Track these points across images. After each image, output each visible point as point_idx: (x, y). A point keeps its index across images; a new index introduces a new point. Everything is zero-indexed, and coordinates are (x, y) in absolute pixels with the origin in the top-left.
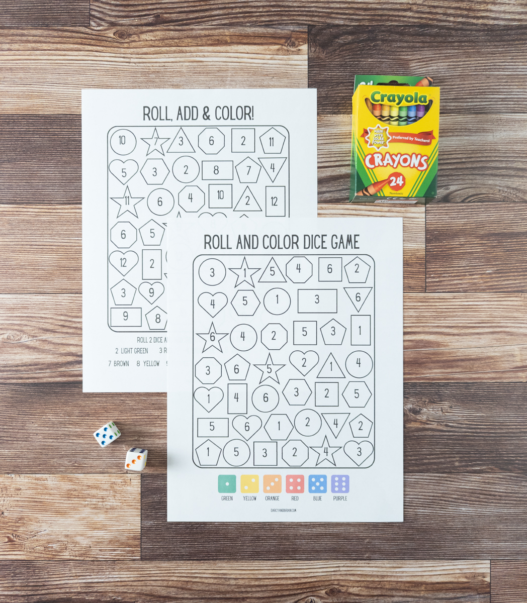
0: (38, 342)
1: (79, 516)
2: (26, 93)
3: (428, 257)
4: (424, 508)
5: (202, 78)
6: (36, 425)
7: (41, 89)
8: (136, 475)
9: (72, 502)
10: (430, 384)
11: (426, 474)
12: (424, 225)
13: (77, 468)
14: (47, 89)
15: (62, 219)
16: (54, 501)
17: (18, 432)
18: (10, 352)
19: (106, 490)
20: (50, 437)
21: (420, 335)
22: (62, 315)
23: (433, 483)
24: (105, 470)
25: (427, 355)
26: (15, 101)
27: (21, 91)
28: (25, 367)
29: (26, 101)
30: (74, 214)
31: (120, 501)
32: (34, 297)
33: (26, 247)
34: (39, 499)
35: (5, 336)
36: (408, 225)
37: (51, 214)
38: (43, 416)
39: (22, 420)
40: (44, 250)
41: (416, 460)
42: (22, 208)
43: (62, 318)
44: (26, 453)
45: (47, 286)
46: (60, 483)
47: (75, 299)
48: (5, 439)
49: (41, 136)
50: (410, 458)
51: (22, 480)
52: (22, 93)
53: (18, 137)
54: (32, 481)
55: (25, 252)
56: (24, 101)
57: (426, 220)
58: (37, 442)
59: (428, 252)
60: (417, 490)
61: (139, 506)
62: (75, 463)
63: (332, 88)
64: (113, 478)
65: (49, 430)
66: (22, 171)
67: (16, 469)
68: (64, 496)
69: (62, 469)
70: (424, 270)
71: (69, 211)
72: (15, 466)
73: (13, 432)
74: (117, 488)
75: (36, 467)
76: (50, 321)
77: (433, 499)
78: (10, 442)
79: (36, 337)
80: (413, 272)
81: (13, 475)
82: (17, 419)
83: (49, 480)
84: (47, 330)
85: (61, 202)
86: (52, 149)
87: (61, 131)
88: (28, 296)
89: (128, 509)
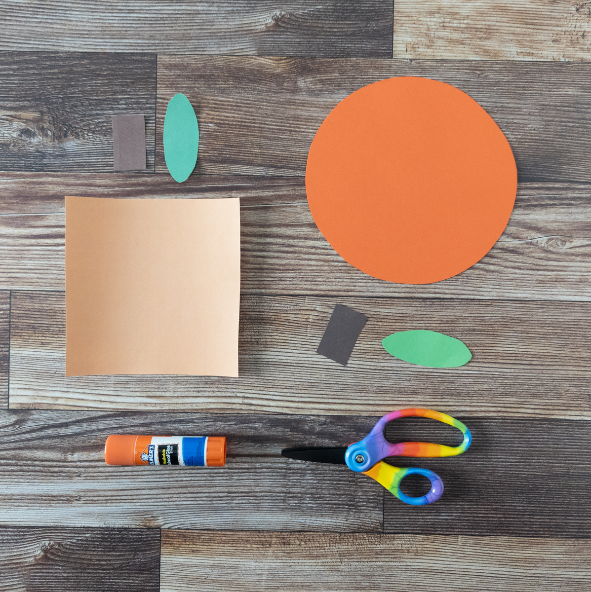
0: (525, 236)
1: (476, 4)
2: (532, 565)
3: (7, 337)
4: (18, 5)
5: (300, 579)
6: (529, 126)
7: (512, 570)
8: (399, 57)
9: (484, 23)
10: (8, 169)
11: (15, 49)
12: (10, 378)
13: (477, 68)
14: (504, 569)
15: (488, 398)
16: (509, 25)
17: (554, 117)
18: (561, 224)
19: (439, 38)
20: (511, 110)
21: (19, 234)
22: (493, 271)
23: (5, 38)
24: (440, 65)
25: (10, 207)
26: (547, 556)
27: (539, 569)
28: (543, 203)
29: (532, 555)
30: (474, 404)
31: (421, 22)
32: (529, 296)
33: (537, 363)
34: (529, 28)
35: (568, 245)
36: (32, 380)
37: (503, 405)
38: (520, 139)
39: (548, 133)
40: (514, 358)
41: (27, 69)
42: (541, 413)
43: (492, 268)
44: (544, 89)
45: (511, 310)
46: (500, 49)
47: (475, 292)
48: (572, 109)
49: (513, 508)
50: (36, 72)
51: (550, 53)
52: (538, 565)
53: (544, 507)
54: (537, 52)
55: (539, 356)
56: (535, 555)
57: (9, 385)
58: (529, 104)
59: (7, 344)
60: (27, 28)
61: (396, 16)
62: (479, 75)
63: (129, 563)
64: (430, 54)
65: (512, 119)
66: (540, 462)
67: (559, 68)
68: (495, 31)
69: (497, 67)
70: (12, 320)
71: (479, 409)
72: (559, 72)
73: (561, 117)
74: (425, 40)
75: (531, 71)
76: (508, 264)
77: (6, 16)
78: (565, 104)
79: (527, 243)
80: (27, 317)
81: (562, 60)
82: (555, 135)
83: (515, 53)
84: (513, 251)
85: (489, 420)
86: (499, 490)
87: (486, 514)
88: (537, 297)
89: (410, 12)
